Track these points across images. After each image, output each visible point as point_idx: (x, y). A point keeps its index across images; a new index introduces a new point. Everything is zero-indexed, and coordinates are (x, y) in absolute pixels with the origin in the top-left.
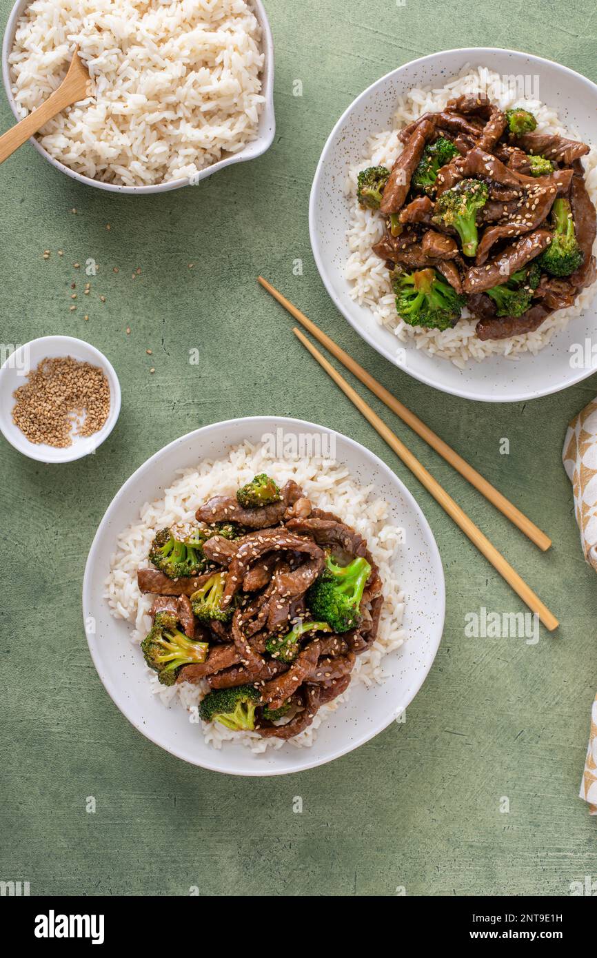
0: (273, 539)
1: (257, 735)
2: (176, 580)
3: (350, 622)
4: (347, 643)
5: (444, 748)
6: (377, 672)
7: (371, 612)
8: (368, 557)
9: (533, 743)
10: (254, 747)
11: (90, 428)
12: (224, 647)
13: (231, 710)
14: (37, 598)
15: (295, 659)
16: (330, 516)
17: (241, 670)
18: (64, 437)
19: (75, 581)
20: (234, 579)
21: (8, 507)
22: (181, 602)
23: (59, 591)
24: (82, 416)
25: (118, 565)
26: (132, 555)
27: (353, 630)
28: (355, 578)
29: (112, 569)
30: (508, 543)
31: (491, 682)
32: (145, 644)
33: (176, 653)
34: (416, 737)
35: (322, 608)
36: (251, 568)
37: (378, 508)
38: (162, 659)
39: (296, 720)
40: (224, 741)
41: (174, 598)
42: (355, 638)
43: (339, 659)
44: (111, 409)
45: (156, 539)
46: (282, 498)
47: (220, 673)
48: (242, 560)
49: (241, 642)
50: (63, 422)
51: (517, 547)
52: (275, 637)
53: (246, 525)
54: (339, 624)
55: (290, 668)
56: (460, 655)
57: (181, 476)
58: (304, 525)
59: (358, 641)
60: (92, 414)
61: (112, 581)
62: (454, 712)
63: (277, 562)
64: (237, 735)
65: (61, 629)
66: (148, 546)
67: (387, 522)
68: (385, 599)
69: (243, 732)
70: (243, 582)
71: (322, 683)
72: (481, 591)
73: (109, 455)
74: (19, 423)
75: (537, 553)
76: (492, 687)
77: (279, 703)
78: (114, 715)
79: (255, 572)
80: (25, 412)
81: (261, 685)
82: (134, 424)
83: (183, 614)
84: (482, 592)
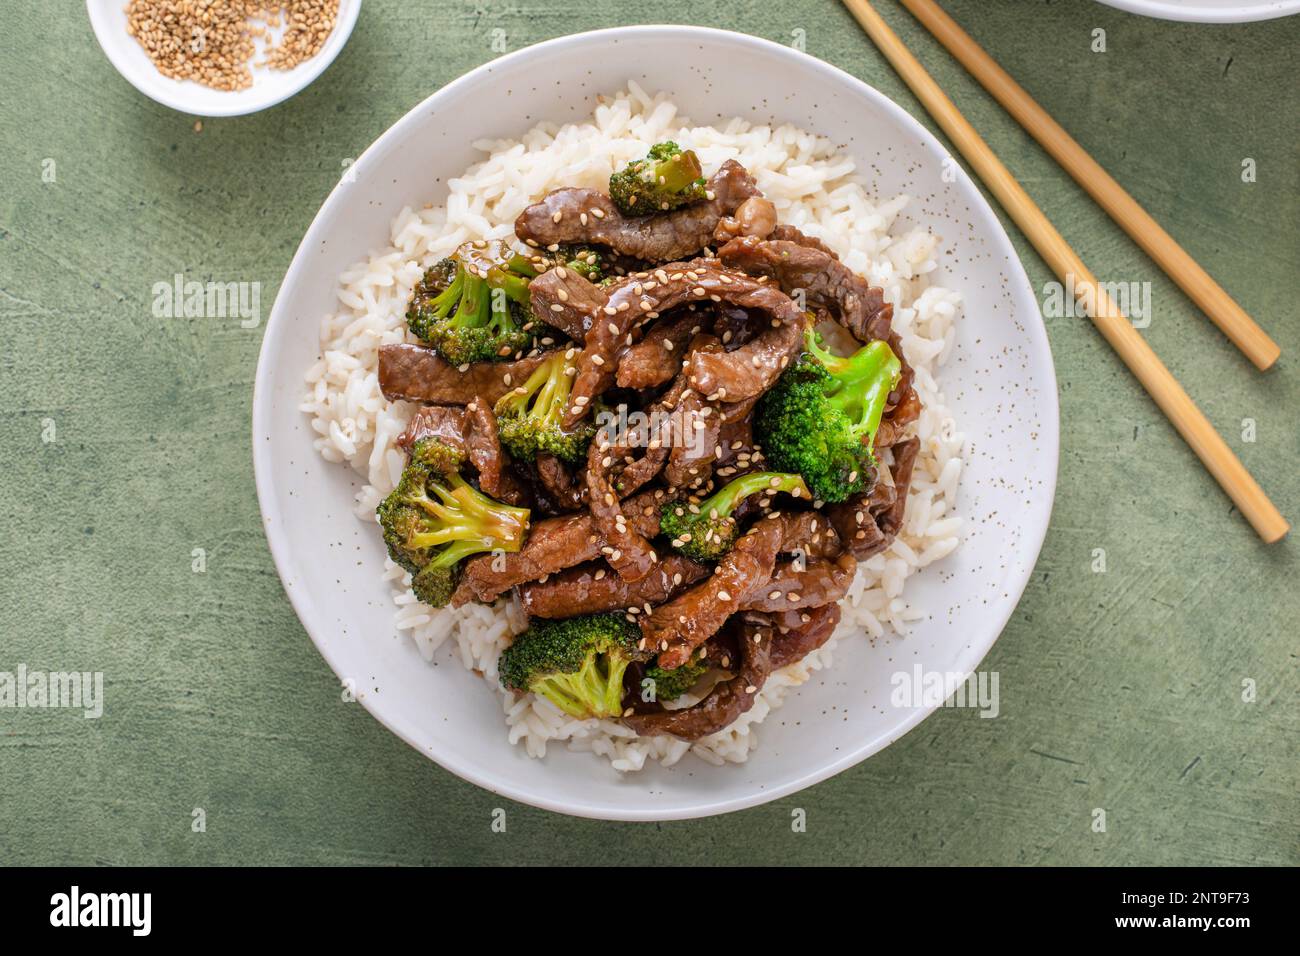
0: (690, 273)
1: (624, 732)
2: (463, 368)
3: (853, 476)
4: (839, 533)
5: (1028, 788)
6: (896, 606)
7: (893, 470)
8: (893, 342)
9: (1220, 786)
10: (618, 758)
11: (294, 51)
12: (567, 521)
13: (572, 666)
14: (158, 418)
15: (724, 552)
16: (815, 243)
17: (600, 575)
18: (236, 69)
19: (243, 384)
20: (597, 359)
21: (108, 217)
22: (474, 413)
23: (208, 405)
24: (278, 26)
25: (337, 342)
26: (368, 316)
27: (856, 499)
28: (865, 385)
29: (324, 347)
30: (1183, 351)
31: (1134, 650)
32: (386, 508)
33: (457, 529)
34: (967, 761)
35: (793, 441)
36: (636, 342)
37: (916, 246)
38: (425, 539)
39: (716, 698)
40: (552, 743)
41: (457, 409)
42: (860, 517)
43: (820, 566)
44: (340, 11)
45: (425, 281)
46: (710, 195)
47: (554, 579)
48: (618, 317)
49: (606, 505)
50: (236, 37)
51: (1208, 359)
52: (683, 502)
53: (628, 253)
54: (826, 481)
55: (713, 572)
56: (1070, 586)
57: (486, 156)
58: (760, 250)
59: (864, 527)
60: (299, 21)
61: (323, 376)
62: (1053, 711)
63: (693, 337)
64: (579, 729)
65: (208, 488)
66: (406, 296)
67: (932, 279)
68: (923, 448)
69: (596, 724)
70: (617, 369)
71: (776, 617)
72: (1123, 452)
73: (332, 116)
74: (142, 34)
75: (1245, 375)
76: (1138, 660)
77: (684, 651)
78: (313, 680)
79: (644, 349)
80: (154, 10)
81: (643, 611)
82: (391, 53)
83: (475, 439)
84: (1125, 454)
